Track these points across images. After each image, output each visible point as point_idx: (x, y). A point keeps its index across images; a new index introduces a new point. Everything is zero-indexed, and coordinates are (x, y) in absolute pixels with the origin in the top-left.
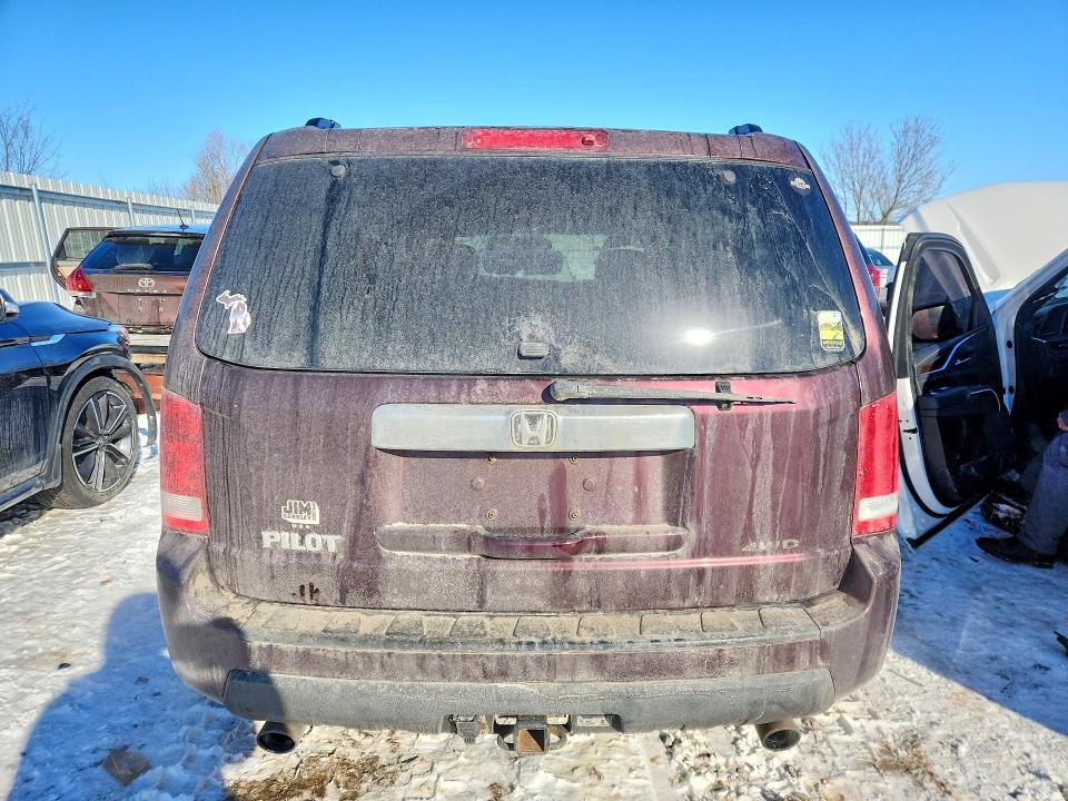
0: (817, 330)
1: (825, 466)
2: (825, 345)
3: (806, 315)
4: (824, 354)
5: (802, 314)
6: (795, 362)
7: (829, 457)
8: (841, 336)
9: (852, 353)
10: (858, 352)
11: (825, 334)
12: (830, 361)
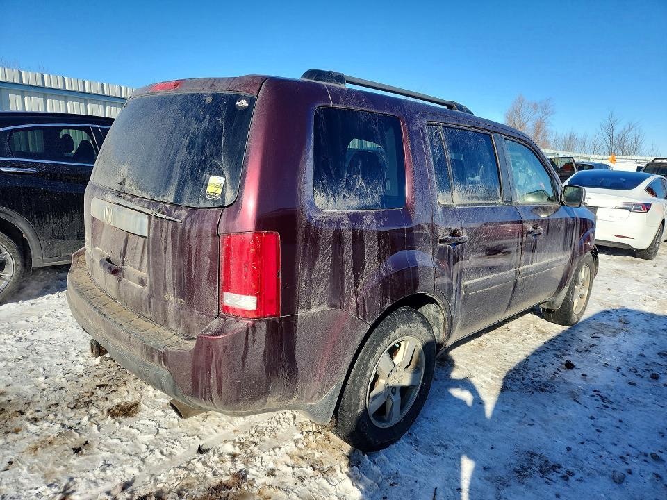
0: (207, 185)
1: (195, 262)
2: (208, 195)
3: (204, 176)
4: (205, 199)
5: (203, 175)
6: (190, 202)
7: (198, 259)
8: (220, 191)
9: (224, 202)
10: (228, 201)
11: (210, 189)
12: (208, 204)
